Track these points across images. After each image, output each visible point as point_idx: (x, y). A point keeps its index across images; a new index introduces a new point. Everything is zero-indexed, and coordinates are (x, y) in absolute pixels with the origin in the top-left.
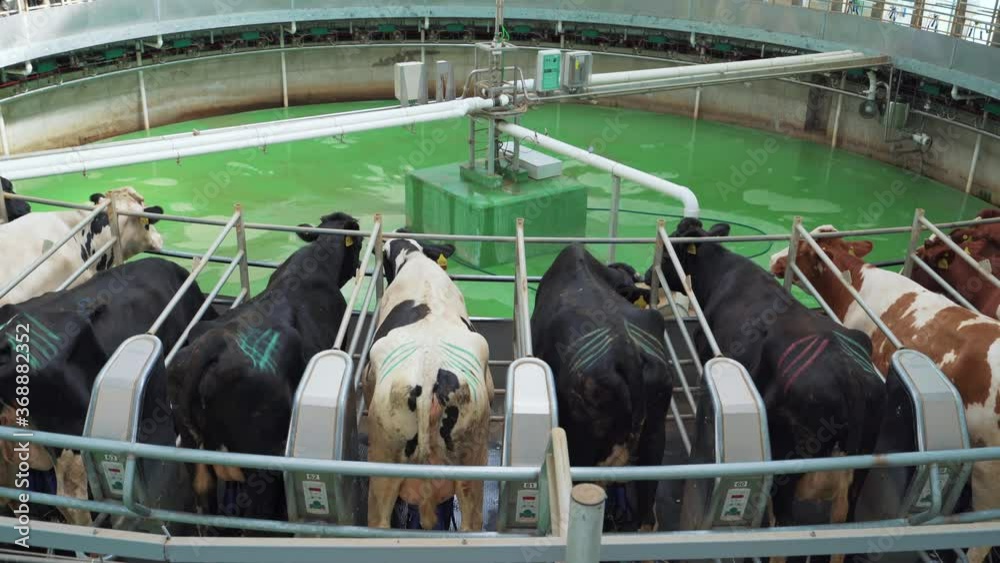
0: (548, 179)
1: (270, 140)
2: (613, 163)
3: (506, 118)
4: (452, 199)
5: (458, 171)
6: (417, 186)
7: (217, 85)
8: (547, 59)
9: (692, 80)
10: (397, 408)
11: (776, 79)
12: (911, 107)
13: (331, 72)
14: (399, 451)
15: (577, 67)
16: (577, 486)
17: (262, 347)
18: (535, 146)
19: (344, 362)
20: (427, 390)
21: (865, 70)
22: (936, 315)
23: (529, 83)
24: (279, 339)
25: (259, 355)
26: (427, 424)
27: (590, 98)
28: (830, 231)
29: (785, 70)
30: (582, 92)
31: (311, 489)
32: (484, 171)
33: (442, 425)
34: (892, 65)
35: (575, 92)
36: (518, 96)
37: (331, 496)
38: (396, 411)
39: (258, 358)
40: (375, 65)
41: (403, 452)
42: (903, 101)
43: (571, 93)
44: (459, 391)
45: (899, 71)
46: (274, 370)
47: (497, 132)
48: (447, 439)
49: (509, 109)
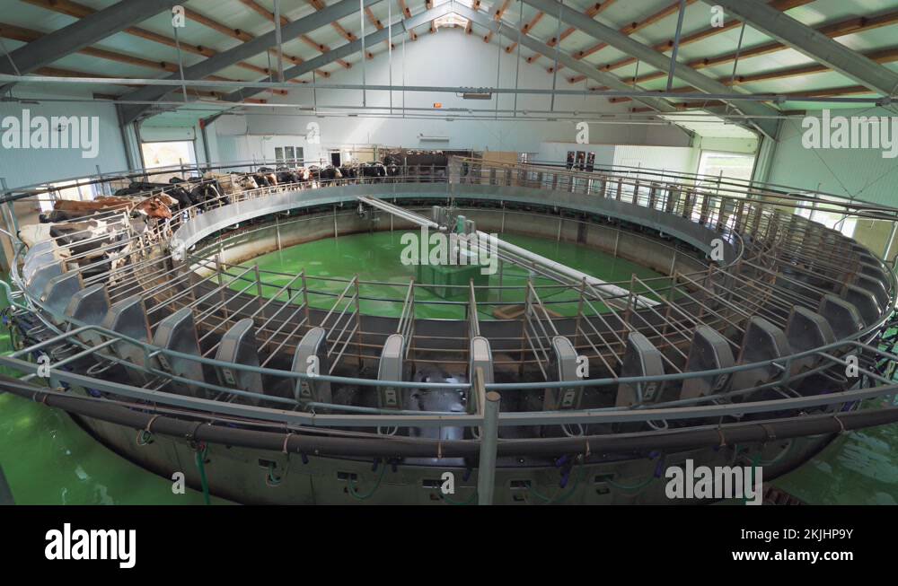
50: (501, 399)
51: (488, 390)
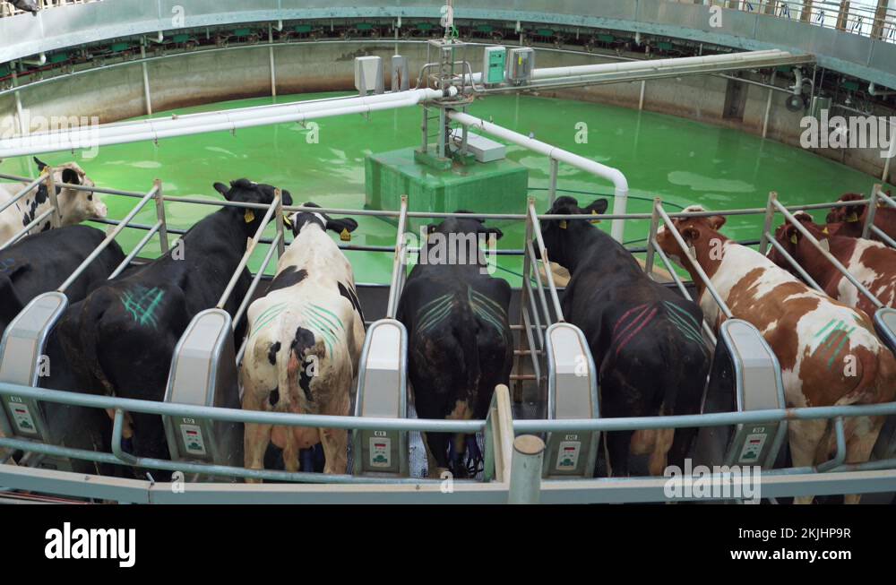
0: (492, 163)
1: (238, 124)
2: (552, 147)
3: (456, 107)
4: (407, 180)
5: (413, 154)
6: (376, 168)
7: (197, 78)
8: (493, 55)
9: (628, 74)
10: (259, 361)
11: (709, 74)
12: (833, 102)
13: (300, 66)
14: (264, 400)
15: (520, 63)
16: (520, 437)
17: (147, 303)
18: (482, 132)
19: (223, 319)
20: (285, 346)
21: (792, 68)
22: (775, 289)
23: (477, 76)
24: (163, 297)
25: (142, 311)
26: (285, 377)
27: (532, 90)
28: (699, 210)
29: (715, 66)
30: (526, 85)
31: (188, 432)
32: (437, 155)
33: (300, 377)
34: (815, 63)
35: (519, 85)
36: (467, 88)
37: (205, 439)
38: (259, 364)
39: (140, 314)
40: (338, 60)
41: (268, 400)
42: (827, 96)
43: (515, 85)
44: (314, 348)
45: (821, 69)
46: (155, 325)
47: (448, 120)
48: (306, 391)
49: (458, 100)
50: (545, 450)
51: (519, 433)
